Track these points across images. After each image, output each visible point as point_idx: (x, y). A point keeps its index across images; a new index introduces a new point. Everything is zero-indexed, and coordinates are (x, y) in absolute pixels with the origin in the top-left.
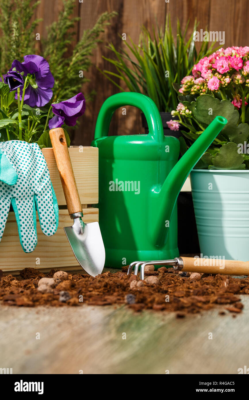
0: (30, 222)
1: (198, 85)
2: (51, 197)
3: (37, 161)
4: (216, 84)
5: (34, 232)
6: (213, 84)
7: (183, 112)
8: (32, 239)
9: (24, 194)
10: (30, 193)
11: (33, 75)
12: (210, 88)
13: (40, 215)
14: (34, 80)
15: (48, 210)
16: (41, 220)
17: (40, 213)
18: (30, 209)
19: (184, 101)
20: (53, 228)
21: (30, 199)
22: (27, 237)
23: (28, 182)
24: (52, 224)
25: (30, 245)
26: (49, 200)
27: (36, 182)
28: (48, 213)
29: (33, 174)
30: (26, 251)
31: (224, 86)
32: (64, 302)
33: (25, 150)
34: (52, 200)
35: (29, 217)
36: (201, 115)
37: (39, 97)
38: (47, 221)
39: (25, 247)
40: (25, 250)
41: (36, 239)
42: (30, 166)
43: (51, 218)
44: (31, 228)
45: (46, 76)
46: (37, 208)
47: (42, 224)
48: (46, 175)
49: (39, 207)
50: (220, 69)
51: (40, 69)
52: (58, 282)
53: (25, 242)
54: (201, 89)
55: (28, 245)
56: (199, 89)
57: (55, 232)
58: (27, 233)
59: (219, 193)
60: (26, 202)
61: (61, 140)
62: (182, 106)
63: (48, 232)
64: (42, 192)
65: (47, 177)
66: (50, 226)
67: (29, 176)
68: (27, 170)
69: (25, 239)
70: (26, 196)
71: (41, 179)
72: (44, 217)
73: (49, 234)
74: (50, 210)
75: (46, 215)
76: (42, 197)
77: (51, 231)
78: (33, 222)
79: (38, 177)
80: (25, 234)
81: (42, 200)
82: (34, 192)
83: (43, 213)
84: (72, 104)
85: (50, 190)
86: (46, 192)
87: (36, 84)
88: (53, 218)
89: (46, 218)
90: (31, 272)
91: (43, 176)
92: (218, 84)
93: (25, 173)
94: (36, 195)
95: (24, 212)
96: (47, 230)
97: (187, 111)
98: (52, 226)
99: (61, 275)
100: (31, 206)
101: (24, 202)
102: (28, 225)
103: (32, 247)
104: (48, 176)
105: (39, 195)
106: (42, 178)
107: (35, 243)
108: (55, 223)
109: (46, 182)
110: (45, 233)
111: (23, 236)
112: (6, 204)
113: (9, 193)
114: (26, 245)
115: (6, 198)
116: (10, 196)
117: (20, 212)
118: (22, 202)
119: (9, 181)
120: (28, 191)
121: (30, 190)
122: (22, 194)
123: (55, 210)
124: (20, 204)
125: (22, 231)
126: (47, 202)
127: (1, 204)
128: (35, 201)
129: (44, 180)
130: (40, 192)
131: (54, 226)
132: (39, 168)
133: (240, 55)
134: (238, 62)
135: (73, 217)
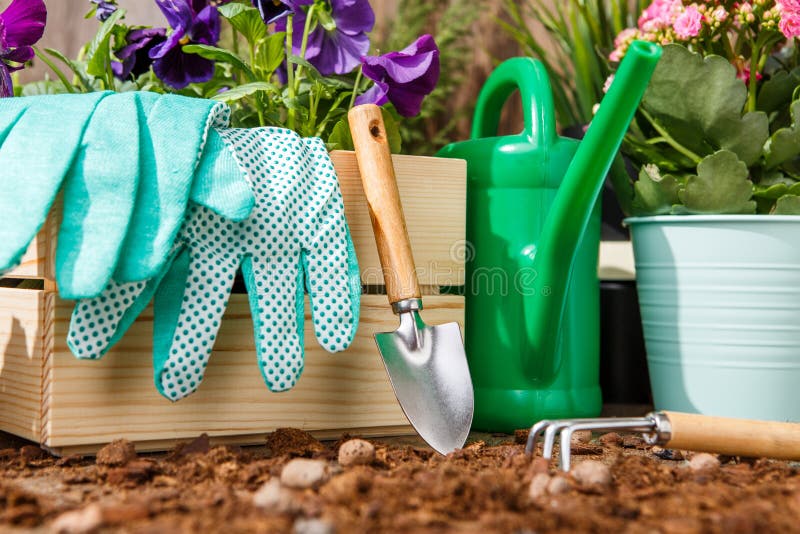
0: (285, 316)
2: (343, 259)
3: (316, 174)
5: (296, 342)
8: (288, 357)
9: (275, 247)
10: (291, 247)
11: (327, 4)
13: (314, 300)
14: (329, 13)
15: (333, 289)
16: (314, 312)
17: (314, 296)
18: (288, 284)
20: (343, 333)
21: (291, 260)
22: (276, 351)
23: (285, 220)
24: (343, 324)
25: (282, 372)
26: (337, 264)
27: (307, 221)
28: (333, 295)
29: (300, 202)
30: (274, 388)
33: (288, 148)
34: (346, 265)
35: (285, 303)
38: (329, 314)
39: (269, 376)
40: (271, 385)
41: (298, 358)
42: (295, 183)
43: (341, 307)
44: (289, 331)
46: (307, 284)
47: (317, 323)
48: (334, 208)
49: (311, 280)
53: (270, 365)
55: (276, 371)
57: (349, 343)
60: (280, 266)
61: (374, 132)
63: (332, 341)
64: (321, 245)
65: (337, 212)
66: (336, 328)
67: (291, 206)
68: (286, 192)
69: (271, 358)
70: (280, 253)
71: (322, 216)
72: (324, 306)
73: (333, 348)
75: (327, 301)
76: (319, 258)
77: (339, 341)
78: (294, 316)
79: (313, 210)
80: (270, 344)
81: (319, 263)
82: (301, 245)
83: (321, 295)
84: (409, 57)
85: (343, 242)
86: (331, 246)
87: (332, 22)
88: (346, 307)
89: (328, 308)
90: (290, 439)
91: (327, 209)
93: (280, 197)
94: (305, 251)
95: (273, 290)
96: (328, 337)
98: (341, 327)
99: (354, 452)
100: (293, 278)
101: (274, 267)
102: (280, 323)
103: (289, 378)
104: (339, 208)
105: (314, 251)
106: (325, 213)
107: (298, 368)
108: (351, 321)
109: (332, 222)
110: (323, 344)
111: (264, 350)
112: (225, 270)
113: (237, 245)
114: (271, 372)
115: (226, 256)
116: (238, 251)
117: (260, 290)
118: (268, 267)
119: (230, 211)
120: (286, 240)
121: (291, 240)
122: (269, 247)
123: (351, 291)
124: (263, 272)
125: (263, 337)
126: (331, 270)
127: (211, 268)
128: (303, 267)
129: (329, 219)
130: (317, 246)
131: (346, 327)
132: (317, 191)
135: (397, 309)
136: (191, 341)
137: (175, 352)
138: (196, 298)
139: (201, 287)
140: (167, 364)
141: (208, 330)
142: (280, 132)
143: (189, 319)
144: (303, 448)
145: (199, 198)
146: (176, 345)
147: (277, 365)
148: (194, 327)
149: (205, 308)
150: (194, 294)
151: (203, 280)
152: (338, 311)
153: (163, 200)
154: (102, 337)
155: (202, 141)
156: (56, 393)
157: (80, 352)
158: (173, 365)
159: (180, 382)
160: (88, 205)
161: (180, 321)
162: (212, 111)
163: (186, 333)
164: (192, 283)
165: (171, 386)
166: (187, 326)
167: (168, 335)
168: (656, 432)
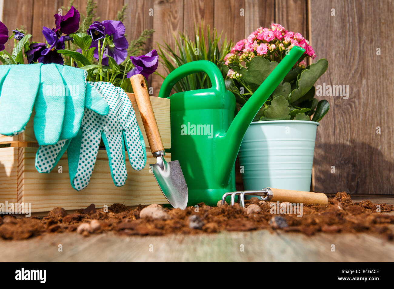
0: (120, 155)
1: (245, 53)
2: (138, 133)
3: (123, 100)
4: (265, 49)
5: (124, 166)
6: (262, 50)
7: (233, 76)
8: (123, 172)
9: (114, 128)
10: (119, 128)
11: (111, 37)
12: (259, 53)
13: (129, 149)
14: (111, 41)
15: (136, 145)
16: (130, 154)
17: (129, 148)
18: (120, 143)
21: (119, 134)
22: (118, 170)
23: (116, 117)
24: (141, 159)
25: (121, 178)
26: (136, 136)
27: (124, 118)
28: (137, 147)
29: (120, 111)
30: (117, 185)
31: (271, 52)
32: (196, 228)
34: (139, 136)
35: (119, 150)
36: (252, 76)
37: (115, 56)
38: (136, 155)
39: (116, 180)
40: (117, 183)
41: (126, 173)
42: (117, 103)
44: (121, 162)
45: (122, 37)
46: (126, 143)
47: (131, 158)
48: (132, 114)
49: (127, 142)
50: (266, 38)
51: (117, 31)
53: (117, 175)
54: (249, 56)
55: (119, 178)
56: (247, 56)
57: (144, 167)
58: (118, 166)
59: (266, 141)
60: (115, 136)
61: (142, 85)
62: (232, 71)
63: (138, 166)
64: (130, 128)
65: (134, 115)
66: (139, 161)
67: (117, 112)
68: (115, 106)
69: (117, 172)
70: (116, 130)
71: (128, 117)
72: (133, 152)
73: (138, 169)
74: (138, 145)
75: (135, 150)
76: (130, 133)
77: (140, 166)
78: (123, 156)
79: (125, 114)
80: (116, 167)
81: (130, 135)
82: (123, 127)
83: (132, 148)
84: (149, 57)
85: (137, 127)
86: (133, 129)
87: (113, 44)
88: (142, 152)
89: (135, 153)
90: (121, 208)
91: (129, 114)
92: (266, 49)
93: (113, 108)
94: (124, 130)
95: (115, 145)
96: (136, 164)
97: (238, 75)
98: (141, 160)
100: (121, 140)
101: (113, 136)
102: (119, 158)
103: (123, 181)
105: (127, 130)
106: (129, 116)
107: (126, 177)
108: (144, 158)
109: (133, 119)
110: (135, 168)
111: (114, 169)
112: (97, 136)
113: (99, 127)
114: (117, 178)
115: (96, 131)
116: (100, 129)
117: (110, 145)
118: (111, 136)
119: (101, 111)
120: (118, 125)
121: (119, 125)
122: (112, 128)
123: (142, 146)
124: (110, 138)
125: (113, 164)
126: (134, 138)
127: (91, 135)
128: (123, 136)
129: (131, 118)
130: (128, 128)
131: (143, 160)
132: (125, 107)
133: (280, 29)
134: (279, 34)
135: (155, 155)
136: (86, 165)
137: (79, 170)
138: (86, 148)
139: (88, 143)
140: (77, 175)
141: (92, 161)
142: (106, 84)
143: (84, 156)
145: (88, 106)
146: (80, 167)
147: (119, 175)
148: (86, 160)
149: (90, 152)
150: (85, 146)
151: (88, 140)
152: (139, 154)
153: (75, 106)
154: (51, 163)
155: (85, 84)
156: (25, 190)
157: (42, 170)
158: (79, 175)
159: (82, 183)
160: (46, 107)
161: (80, 157)
162: (85, 72)
163: (83, 162)
164: (84, 142)
165: (78, 184)
166: (83, 159)
167: (76, 163)
168: (267, 195)
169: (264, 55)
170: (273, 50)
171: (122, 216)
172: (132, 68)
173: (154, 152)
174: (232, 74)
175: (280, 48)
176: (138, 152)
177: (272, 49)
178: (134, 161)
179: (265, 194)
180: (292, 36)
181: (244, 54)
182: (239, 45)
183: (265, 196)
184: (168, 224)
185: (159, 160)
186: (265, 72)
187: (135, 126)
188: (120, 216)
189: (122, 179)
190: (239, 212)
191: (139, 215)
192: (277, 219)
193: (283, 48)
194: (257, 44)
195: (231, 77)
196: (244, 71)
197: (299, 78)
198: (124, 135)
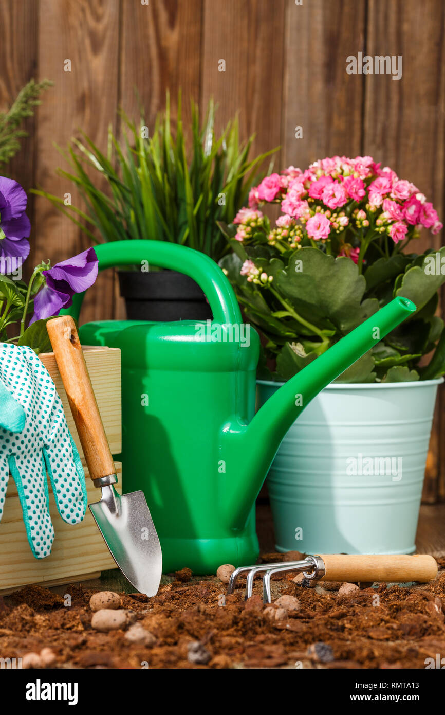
0: (42, 500)
2: (70, 449)
3: (39, 380)
4: (324, 228)
5: (49, 518)
6: (318, 227)
7: (255, 278)
8: (47, 531)
9: (29, 446)
10: (38, 445)
12: (312, 235)
13: (56, 484)
15: (68, 475)
16: (58, 494)
17: (56, 481)
18: (40, 474)
19: (258, 258)
20: (79, 509)
21: (38, 455)
22: (40, 528)
24: (78, 501)
25: (45, 544)
26: (67, 455)
27: (44, 422)
28: (70, 480)
29: (37, 407)
30: (39, 556)
31: (338, 232)
34: (72, 454)
35: (41, 490)
36: (296, 284)
38: (69, 495)
39: (37, 548)
40: (37, 554)
41: (53, 532)
42: (31, 392)
44: (45, 511)
45: (20, 215)
46: (49, 472)
47: (61, 502)
48: (57, 409)
49: (52, 469)
50: (329, 200)
51: (9, 202)
52: (132, 616)
53: (38, 539)
54: (289, 236)
55: (41, 543)
56: (287, 235)
57: (83, 516)
58: (39, 522)
60: (32, 461)
61: (72, 339)
62: (252, 266)
63: (73, 516)
64: (56, 440)
65: (61, 412)
66: (75, 506)
67: (33, 412)
68: (29, 400)
69: (38, 534)
70: (32, 450)
71: (51, 417)
72: (64, 489)
73: (74, 521)
74: (72, 474)
75: (67, 485)
76: (56, 451)
77: (77, 515)
78: (46, 499)
79: (46, 412)
80: (36, 523)
81: (57, 456)
82: (44, 442)
83: (61, 481)
85: (68, 437)
86: (62, 441)
87: (1, 231)
88: (79, 489)
89: (68, 490)
91: (53, 411)
92: (328, 227)
94: (46, 447)
95: (32, 481)
96: (70, 513)
97: (264, 276)
98: (78, 505)
99: (110, 599)
101: (29, 462)
102: (40, 505)
103: (48, 548)
104: (61, 409)
105: (52, 446)
106: (53, 414)
107: (53, 539)
108: (82, 499)
109: (59, 420)
110: (67, 520)
111: (33, 528)
112: (2, 469)
113: (4, 447)
114: (38, 544)
116: (6, 452)
117: (25, 482)
118: (25, 462)
120: (36, 440)
121: (38, 439)
122: (26, 447)
123: (79, 475)
124: (24, 467)
125: (31, 518)
126: (65, 460)
129: (57, 419)
130: (53, 442)
131: (80, 504)
132: (44, 396)
133: (360, 175)
134: (358, 187)
135: (98, 483)
144: (52, 600)
147: (42, 539)
152: (75, 492)
168: (315, 570)
169: (321, 239)
170: (341, 229)
171: (59, 623)
172: (42, 286)
173: (97, 477)
174: (251, 271)
175: (358, 222)
176: (72, 489)
177: (340, 226)
178: (66, 507)
179: (312, 569)
180: (387, 191)
181: (279, 231)
182: (270, 187)
183: (311, 572)
184: (156, 655)
185: (106, 493)
186: (321, 279)
187: (64, 436)
188: (56, 622)
189: (46, 546)
190: (262, 623)
191: (90, 621)
192: (319, 649)
193: (366, 223)
194: (308, 210)
195: (249, 279)
196: (279, 273)
197: (399, 285)
198: (46, 456)
